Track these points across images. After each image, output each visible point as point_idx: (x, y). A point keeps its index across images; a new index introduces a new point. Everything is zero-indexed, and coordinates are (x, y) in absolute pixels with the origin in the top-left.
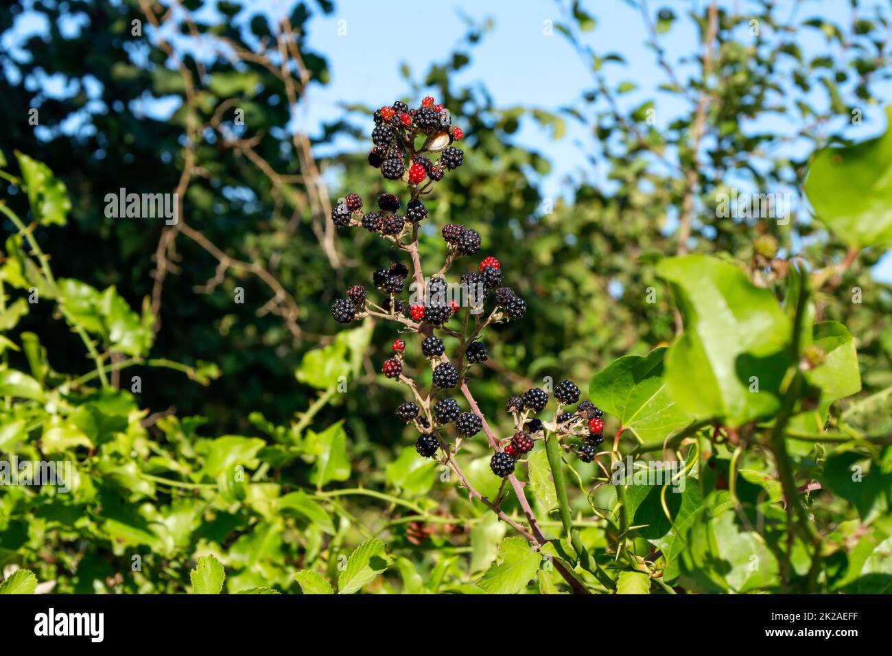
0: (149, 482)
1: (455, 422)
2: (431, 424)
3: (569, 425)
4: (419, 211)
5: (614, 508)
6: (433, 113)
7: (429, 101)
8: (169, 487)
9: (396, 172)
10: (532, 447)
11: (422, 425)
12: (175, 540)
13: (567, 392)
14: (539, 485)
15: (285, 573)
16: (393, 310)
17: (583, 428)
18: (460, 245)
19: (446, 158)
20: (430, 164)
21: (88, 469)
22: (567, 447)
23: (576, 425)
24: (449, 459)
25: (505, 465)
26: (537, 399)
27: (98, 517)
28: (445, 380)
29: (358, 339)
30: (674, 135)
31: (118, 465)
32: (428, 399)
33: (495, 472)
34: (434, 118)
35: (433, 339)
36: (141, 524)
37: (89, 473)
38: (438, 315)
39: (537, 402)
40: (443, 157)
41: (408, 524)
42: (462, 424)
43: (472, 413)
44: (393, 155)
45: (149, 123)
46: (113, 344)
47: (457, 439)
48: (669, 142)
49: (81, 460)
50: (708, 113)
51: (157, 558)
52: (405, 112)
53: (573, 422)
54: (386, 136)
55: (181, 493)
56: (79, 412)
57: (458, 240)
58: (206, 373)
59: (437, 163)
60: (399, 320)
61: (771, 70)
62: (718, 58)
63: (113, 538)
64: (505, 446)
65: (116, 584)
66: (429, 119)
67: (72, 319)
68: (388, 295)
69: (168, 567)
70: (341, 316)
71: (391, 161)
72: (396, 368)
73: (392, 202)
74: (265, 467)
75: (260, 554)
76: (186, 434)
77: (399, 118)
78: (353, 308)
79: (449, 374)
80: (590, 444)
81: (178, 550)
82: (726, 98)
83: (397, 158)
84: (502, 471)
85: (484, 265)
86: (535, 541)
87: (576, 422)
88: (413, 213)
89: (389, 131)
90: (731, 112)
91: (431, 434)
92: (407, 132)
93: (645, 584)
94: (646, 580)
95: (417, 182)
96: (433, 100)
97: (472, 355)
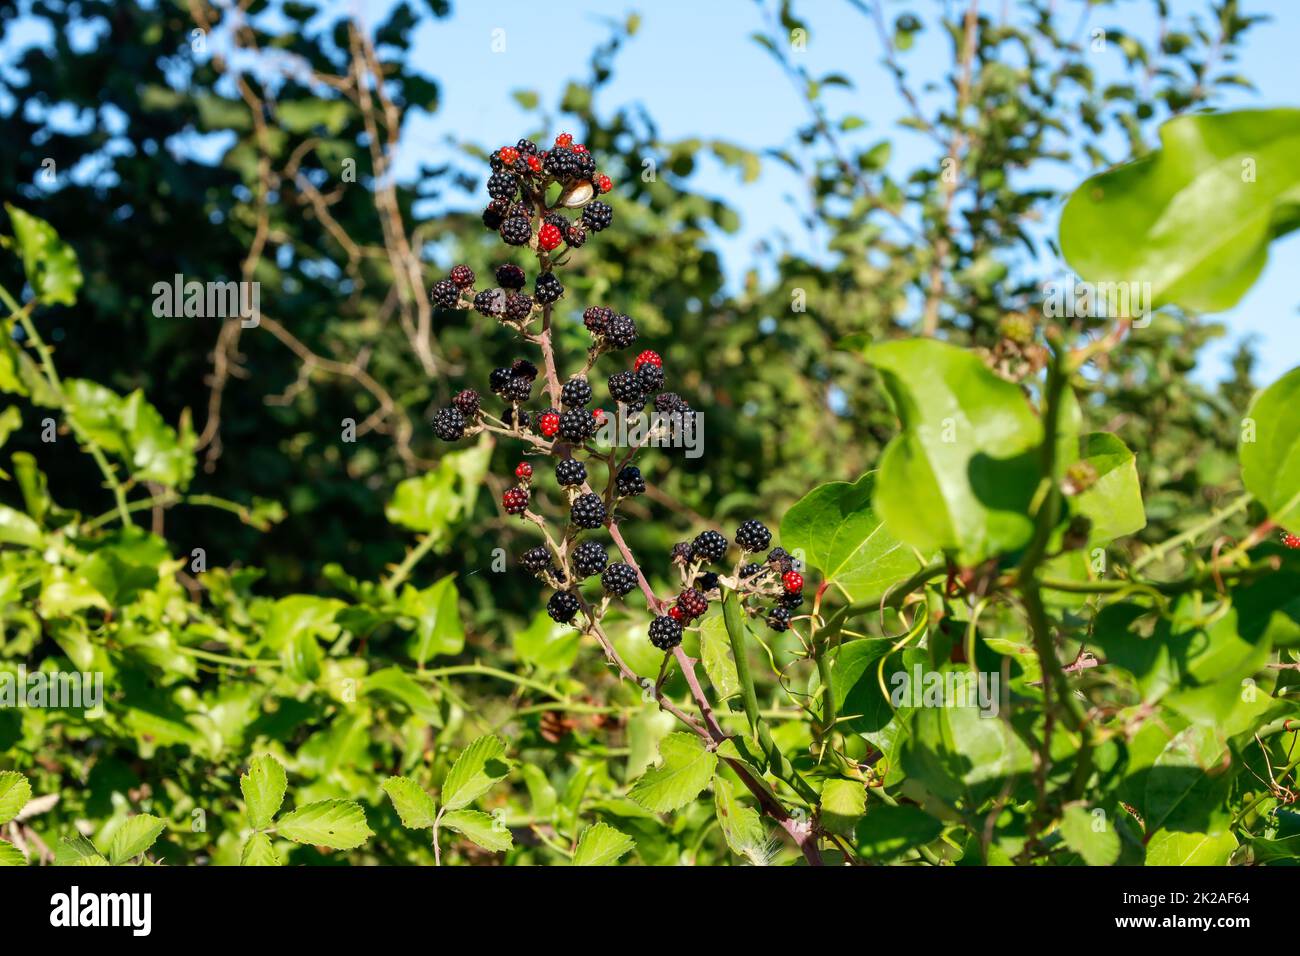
0: (187, 657)
1: (600, 576)
2: (568, 577)
3: (756, 580)
4: (552, 288)
5: (815, 693)
6: (570, 155)
7: (565, 139)
8: (215, 665)
9: (521, 235)
10: (706, 609)
11: (555, 579)
12: (223, 738)
13: (752, 536)
14: (714, 665)
15: (374, 784)
16: (516, 424)
17: (775, 585)
18: (607, 335)
19: (589, 217)
20: (568, 224)
21: (103, 640)
22: (754, 611)
23: (765, 581)
24: (592, 625)
25: (669, 634)
26: (712, 545)
27: (118, 706)
28: (587, 517)
29: (471, 463)
30: (916, 190)
31: (145, 633)
32: (565, 543)
33: (656, 643)
34: (572, 162)
35: (572, 462)
36: (176, 715)
37: (106, 646)
38: (577, 429)
39: (712, 549)
40: (585, 215)
41: (543, 714)
42: (610, 578)
43: (624, 563)
44: (517, 212)
45: (192, 168)
46: (140, 469)
47: (604, 599)
48: (912, 199)
49: (93, 628)
50: (963, 161)
51: (200, 763)
52: (533, 153)
53: (761, 577)
54: (507, 187)
55: (231, 672)
56: (91, 561)
57: (605, 328)
58: (264, 515)
59: (576, 224)
60: (525, 437)
61: (1049, 101)
62: (979, 84)
63: (138, 735)
64: (668, 608)
65: (141, 799)
66: (565, 163)
67: (83, 434)
68: (510, 403)
69: (215, 775)
70: (445, 431)
71: (513, 219)
72: (520, 500)
73: (515, 276)
74: (347, 638)
75: (341, 758)
76: (239, 595)
77: (524, 161)
78: (462, 420)
79: (593, 509)
80: (784, 606)
81: (228, 751)
82: (989, 140)
83: (522, 215)
84: (664, 642)
85: (640, 361)
86: (710, 739)
87: (766, 577)
88: (543, 291)
89: (511, 179)
90: (995, 159)
91: (569, 591)
92: (535, 181)
93: (859, 796)
94: (860, 791)
95: (549, 248)
96: (571, 138)
97: (625, 484)
